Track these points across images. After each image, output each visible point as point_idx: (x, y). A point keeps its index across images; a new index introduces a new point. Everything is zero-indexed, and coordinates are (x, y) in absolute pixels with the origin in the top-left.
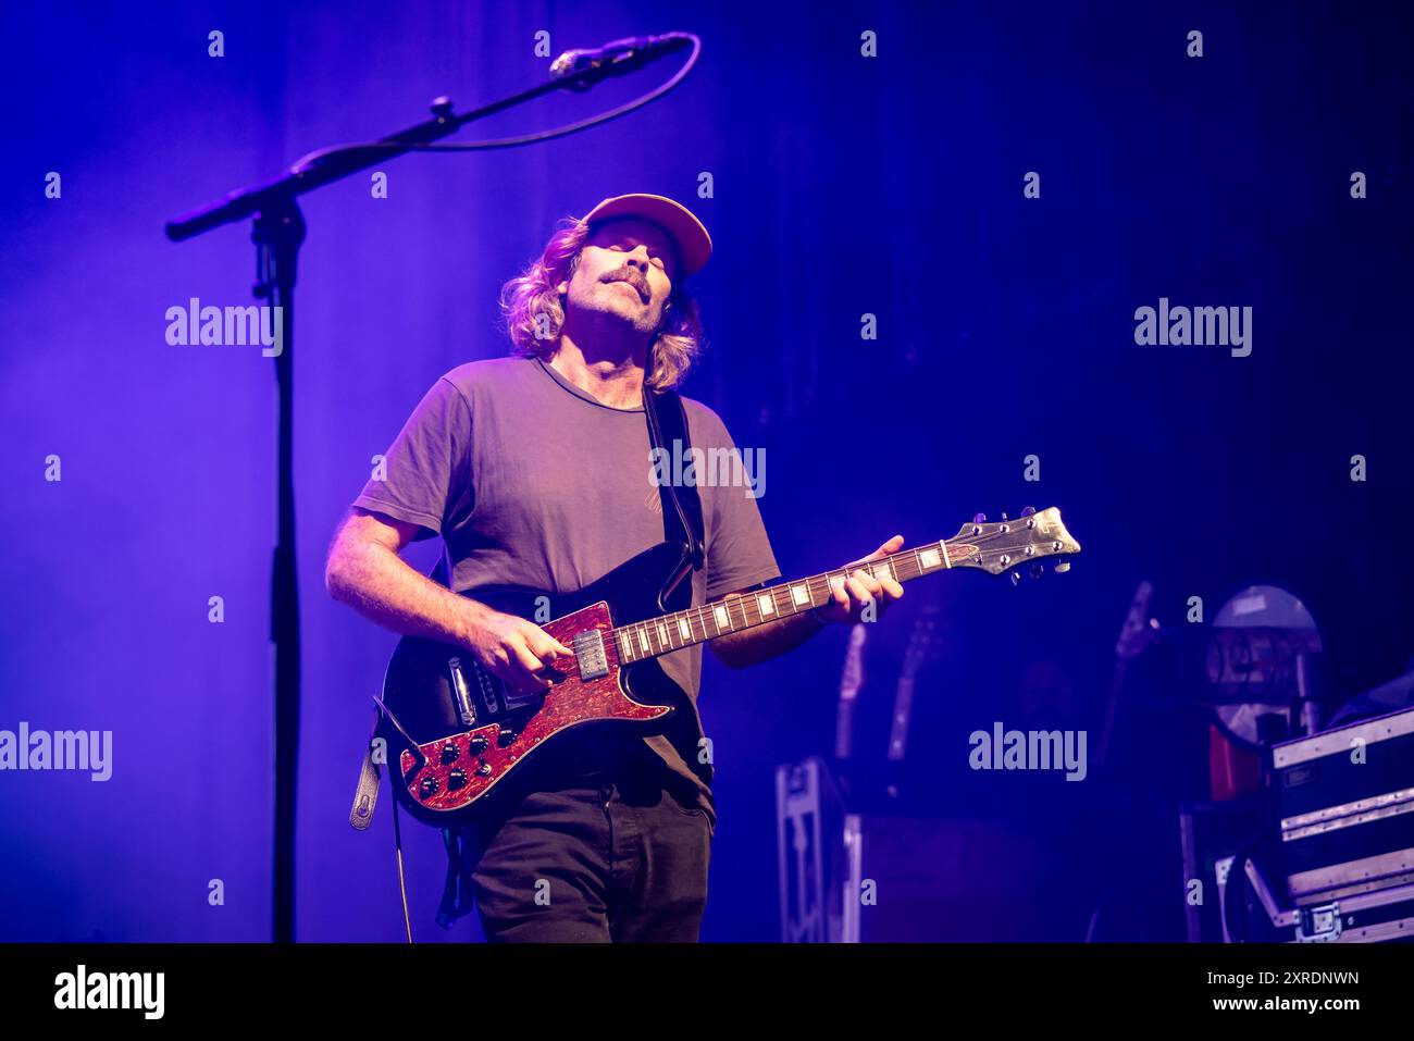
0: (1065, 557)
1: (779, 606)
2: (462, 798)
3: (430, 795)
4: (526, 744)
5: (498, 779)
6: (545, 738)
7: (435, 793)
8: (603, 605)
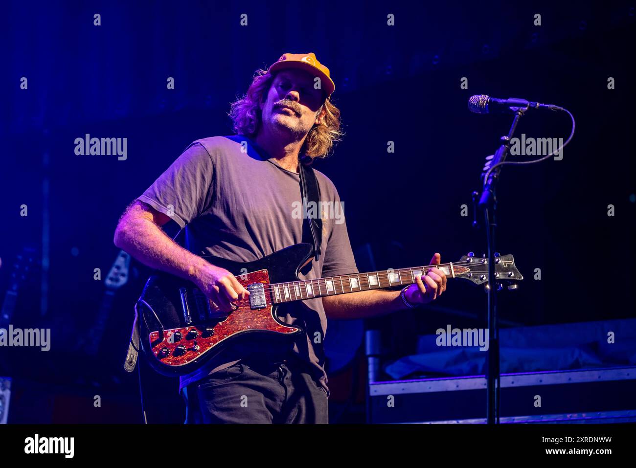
0: (514, 282)
1: (361, 284)
2: (182, 360)
3: (165, 357)
4: (219, 338)
5: (202, 354)
6: (230, 336)
7: (168, 356)
8: (265, 271)
